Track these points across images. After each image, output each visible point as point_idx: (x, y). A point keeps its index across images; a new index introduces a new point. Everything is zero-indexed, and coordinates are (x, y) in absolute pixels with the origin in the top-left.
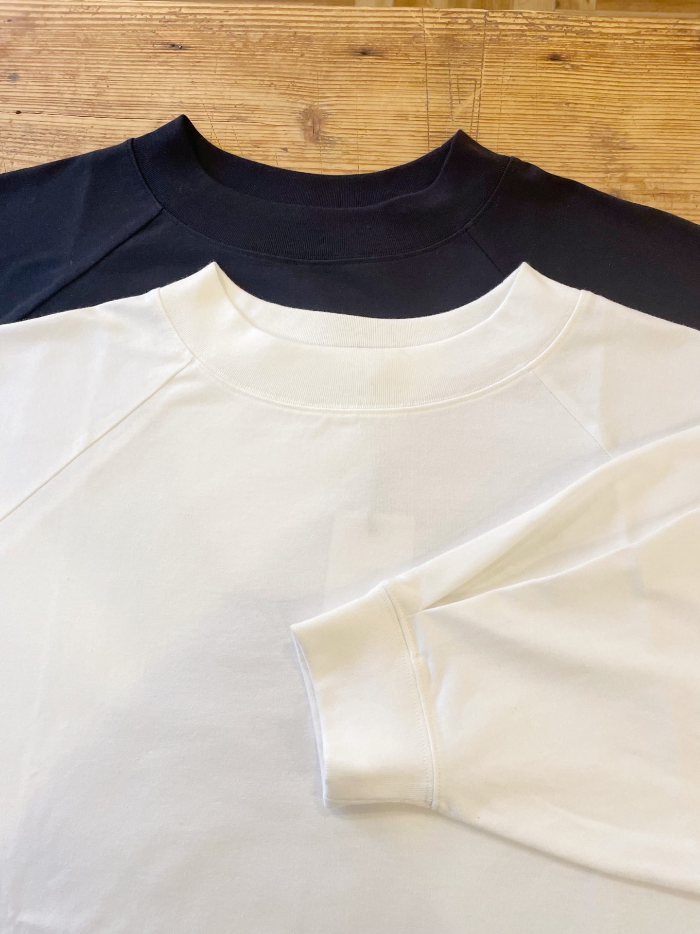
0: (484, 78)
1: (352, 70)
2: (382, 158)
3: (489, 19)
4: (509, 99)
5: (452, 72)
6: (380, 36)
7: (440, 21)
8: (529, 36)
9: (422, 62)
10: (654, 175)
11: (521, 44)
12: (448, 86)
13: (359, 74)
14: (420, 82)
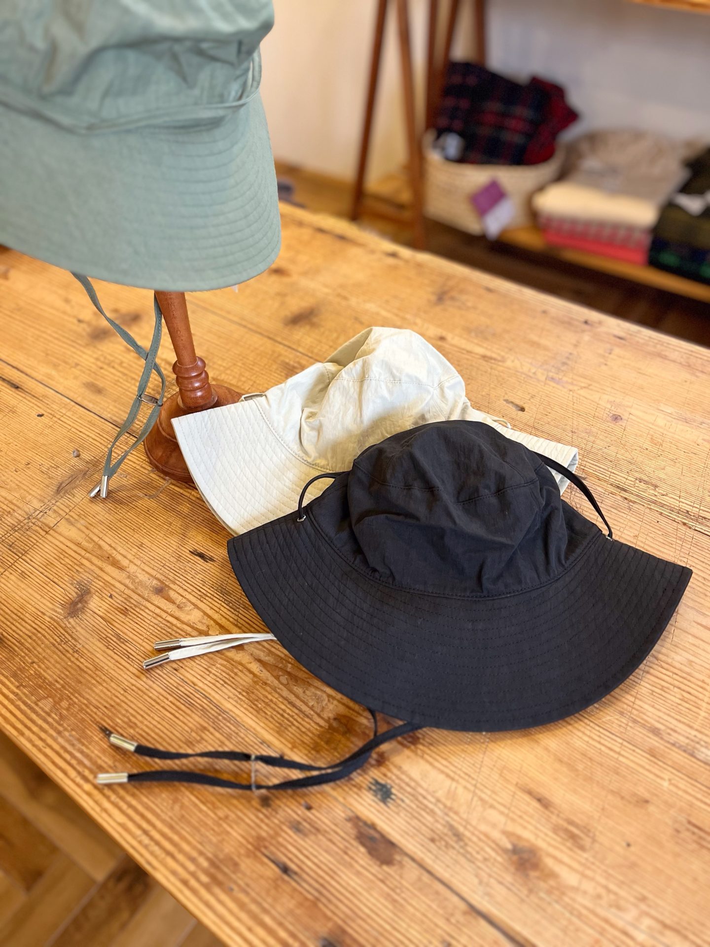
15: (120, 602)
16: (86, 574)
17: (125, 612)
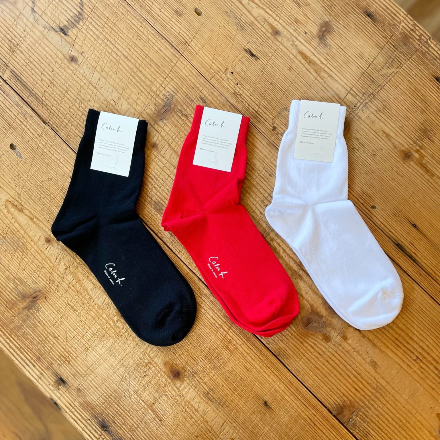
0: (405, 65)
1: (359, 19)
2: (339, 68)
3: (429, 41)
4: (407, 83)
5: (395, 53)
6: (382, 13)
7: (410, 26)
8: (437, 62)
9: (388, 38)
10: (430, 158)
11: (431, 63)
12: (389, 57)
13: (360, 23)
14: (380, 47)
15: (300, 28)
16: (322, 52)
17: (297, 21)
